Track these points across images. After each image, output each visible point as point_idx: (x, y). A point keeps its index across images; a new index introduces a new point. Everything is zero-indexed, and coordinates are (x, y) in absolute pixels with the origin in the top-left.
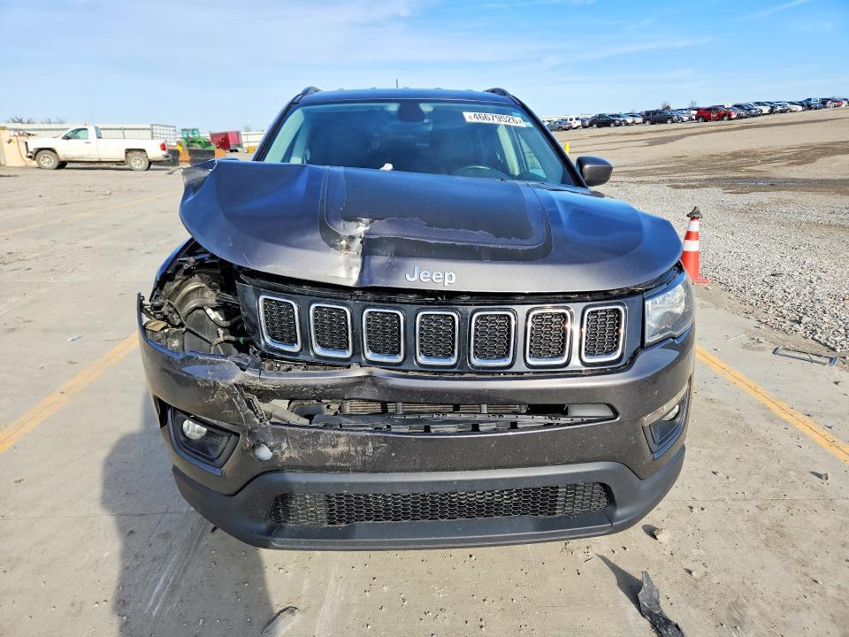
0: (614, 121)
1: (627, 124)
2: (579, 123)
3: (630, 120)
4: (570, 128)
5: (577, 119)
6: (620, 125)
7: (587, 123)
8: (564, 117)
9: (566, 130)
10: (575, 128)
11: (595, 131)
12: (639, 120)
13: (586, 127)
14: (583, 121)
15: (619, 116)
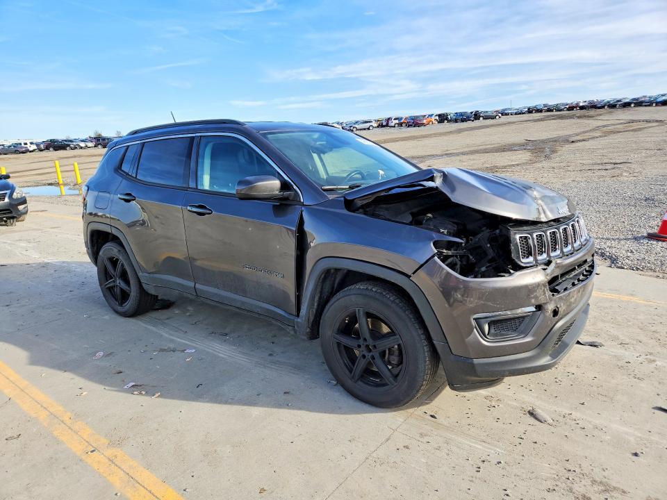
0: (69, 145)
1: (81, 148)
2: (34, 147)
3: (82, 145)
4: (27, 151)
5: (31, 143)
6: (75, 148)
7: (42, 146)
8: (19, 142)
9: (23, 153)
10: (31, 152)
11: (52, 154)
12: (90, 144)
13: (41, 150)
14: (37, 145)
15: (71, 141)
